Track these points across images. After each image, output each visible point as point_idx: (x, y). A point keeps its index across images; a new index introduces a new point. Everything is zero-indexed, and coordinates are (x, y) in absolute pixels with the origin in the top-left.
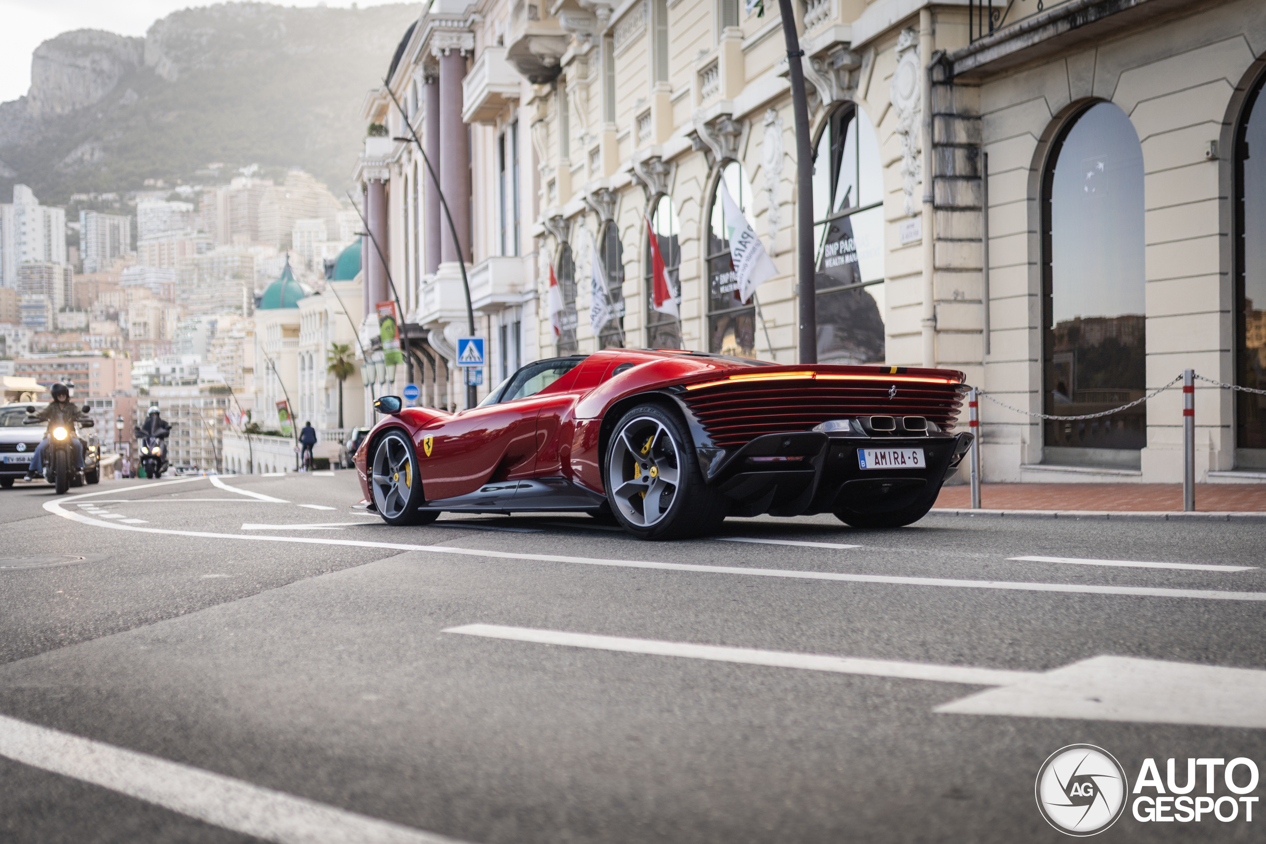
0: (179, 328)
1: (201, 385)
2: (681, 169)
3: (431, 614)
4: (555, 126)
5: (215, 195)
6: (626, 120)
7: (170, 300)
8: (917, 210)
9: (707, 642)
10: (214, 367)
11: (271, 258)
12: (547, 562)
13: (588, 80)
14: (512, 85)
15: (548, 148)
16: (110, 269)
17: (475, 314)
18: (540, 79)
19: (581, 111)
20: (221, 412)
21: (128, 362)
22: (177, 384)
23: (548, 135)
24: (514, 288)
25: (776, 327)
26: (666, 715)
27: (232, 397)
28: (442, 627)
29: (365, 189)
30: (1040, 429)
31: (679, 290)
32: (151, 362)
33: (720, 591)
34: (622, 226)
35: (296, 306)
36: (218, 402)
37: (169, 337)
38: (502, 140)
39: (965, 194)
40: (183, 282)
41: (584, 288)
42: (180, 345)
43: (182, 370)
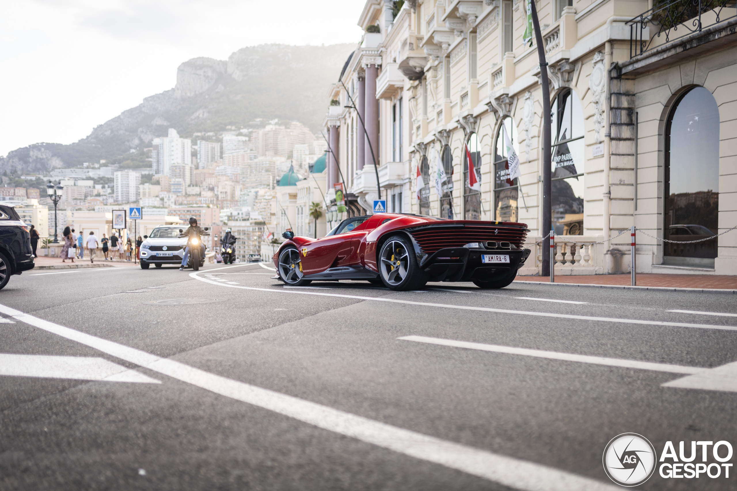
0: (241, 195)
1: (251, 221)
2: (482, 120)
3: (389, 330)
4: (421, 100)
5: (258, 133)
6: (455, 97)
7: (237, 182)
8: (601, 140)
9: (530, 348)
10: (257, 213)
11: (283, 162)
12: (435, 307)
13: (437, 79)
14: (400, 81)
15: (417, 111)
16: (210, 167)
17: (381, 189)
18: (413, 78)
19: (433, 93)
20: (260, 233)
21: (218, 210)
22: (240, 220)
23: (417, 105)
24: (399, 177)
25: (528, 196)
26: (524, 383)
27: (265, 227)
28: (397, 337)
29: (328, 130)
30: (662, 248)
31: (480, 178)
32: (228, 210)
33: (526, 323)
34: (452, 148)
35: (295, 185)
36: (259, 229)
37: (236, 198)
38: (394, 107)
39: (626, 132)
40: (243, 173)
41: (433, 177)
42: (241, 202)
43: (242, 214)
